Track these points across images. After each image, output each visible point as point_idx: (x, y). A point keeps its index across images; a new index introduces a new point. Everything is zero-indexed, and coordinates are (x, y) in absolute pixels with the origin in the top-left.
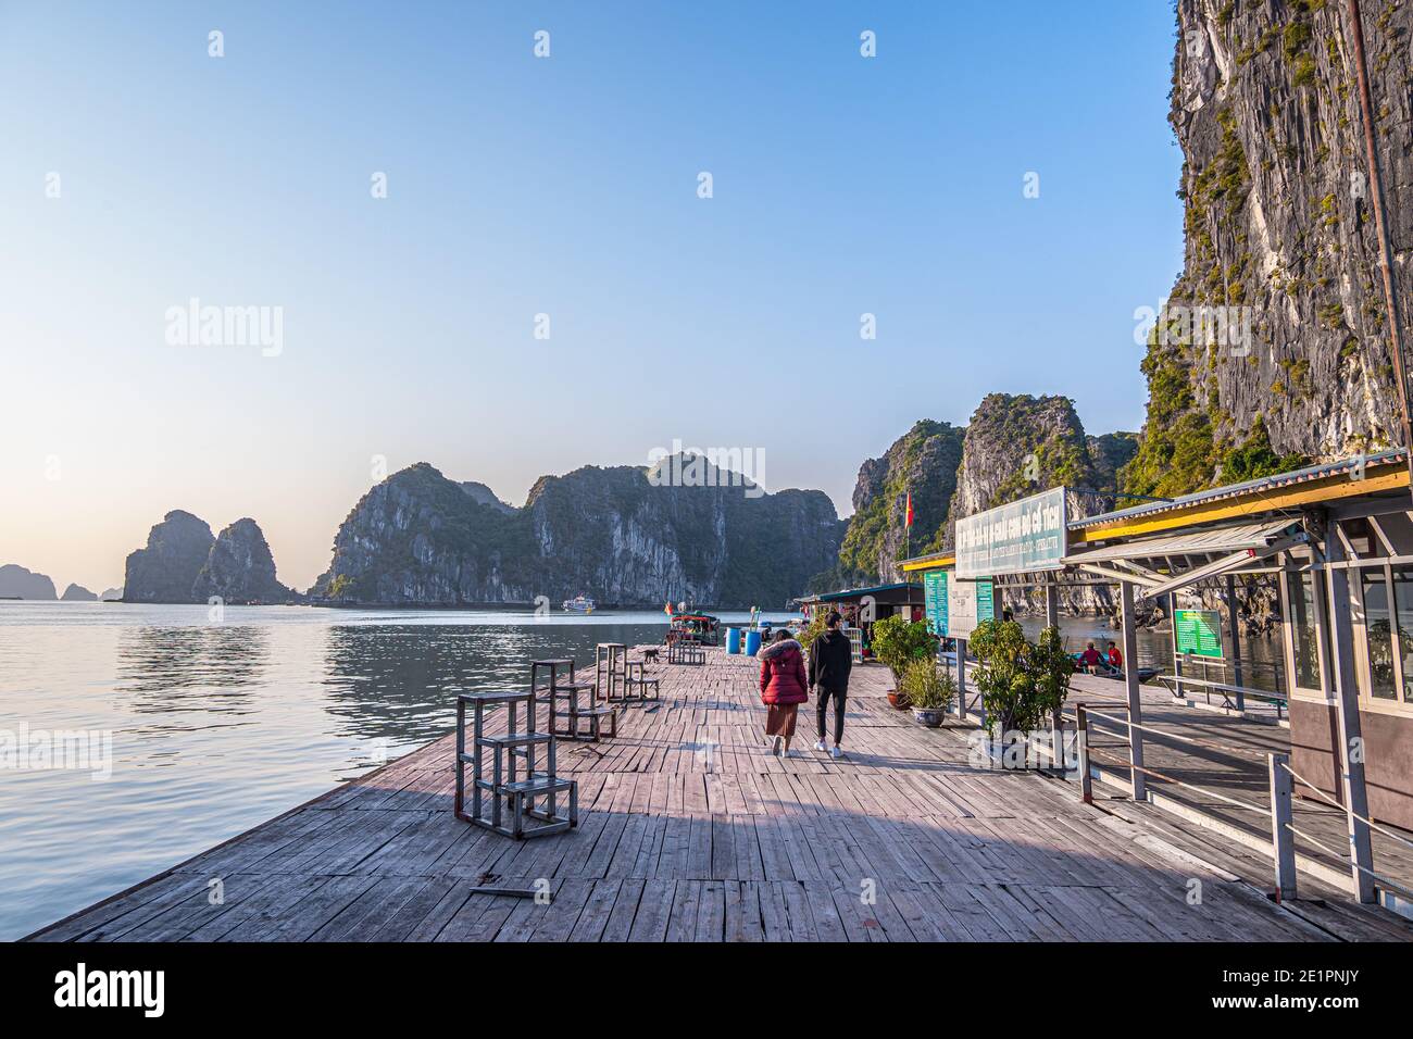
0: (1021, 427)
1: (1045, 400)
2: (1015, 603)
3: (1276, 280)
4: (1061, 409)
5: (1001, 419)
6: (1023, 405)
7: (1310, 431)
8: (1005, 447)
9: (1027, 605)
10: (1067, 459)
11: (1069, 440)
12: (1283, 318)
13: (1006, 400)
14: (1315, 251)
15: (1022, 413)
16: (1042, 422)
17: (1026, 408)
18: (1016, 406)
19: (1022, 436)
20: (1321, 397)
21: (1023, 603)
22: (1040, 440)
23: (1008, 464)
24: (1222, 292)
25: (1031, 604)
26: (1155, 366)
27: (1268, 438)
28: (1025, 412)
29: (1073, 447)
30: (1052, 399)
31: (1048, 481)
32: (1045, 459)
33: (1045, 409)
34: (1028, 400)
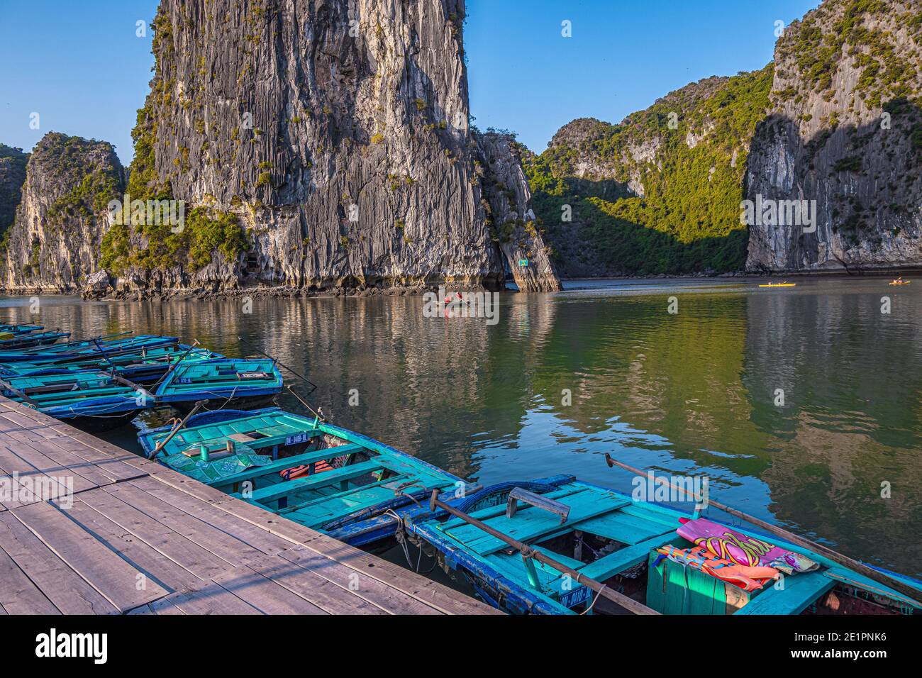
0: (74, 160)
1: (94, 143)
2: (66, 285)
3: (181, 99)
4: (105, 151)
5: (58, 152)
6: (76, 144)
7: (188, 189)
8: (61, 173)
9: (76, 286)
10: (107, 186)
11: (109, 173)
12: (183, 121)
13: (64, 138)
14: (198, 87)
15: (75, 150)
16: (91, 159)
17: (79, 147)
18: (71, 144)
19: (74, 167)
20: (193, 170)
21: (73, 285)
22: (89, 171)
23: (63, 186)
24: (162, 97)
25: (78, 285)
26: (140, 134)
27: (172, 190)
28: (78, 149)
29: (111, 178)
30: (99, 143)
31: (93, 201)
32: (91, 185)
33: (93, 149)
34: (81, 141)
